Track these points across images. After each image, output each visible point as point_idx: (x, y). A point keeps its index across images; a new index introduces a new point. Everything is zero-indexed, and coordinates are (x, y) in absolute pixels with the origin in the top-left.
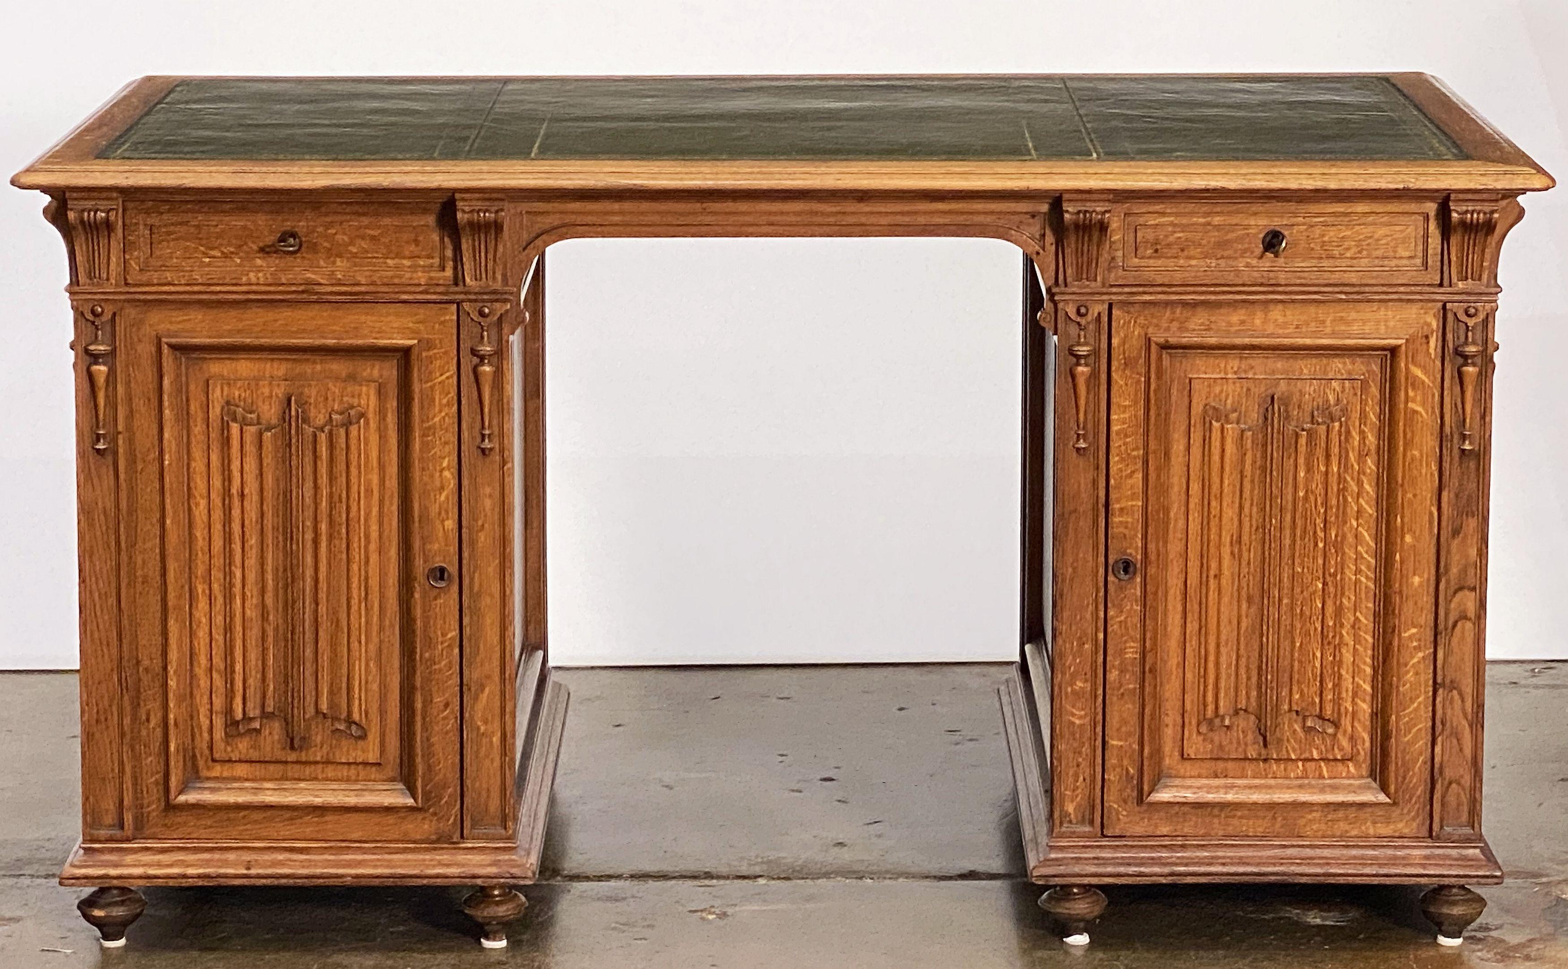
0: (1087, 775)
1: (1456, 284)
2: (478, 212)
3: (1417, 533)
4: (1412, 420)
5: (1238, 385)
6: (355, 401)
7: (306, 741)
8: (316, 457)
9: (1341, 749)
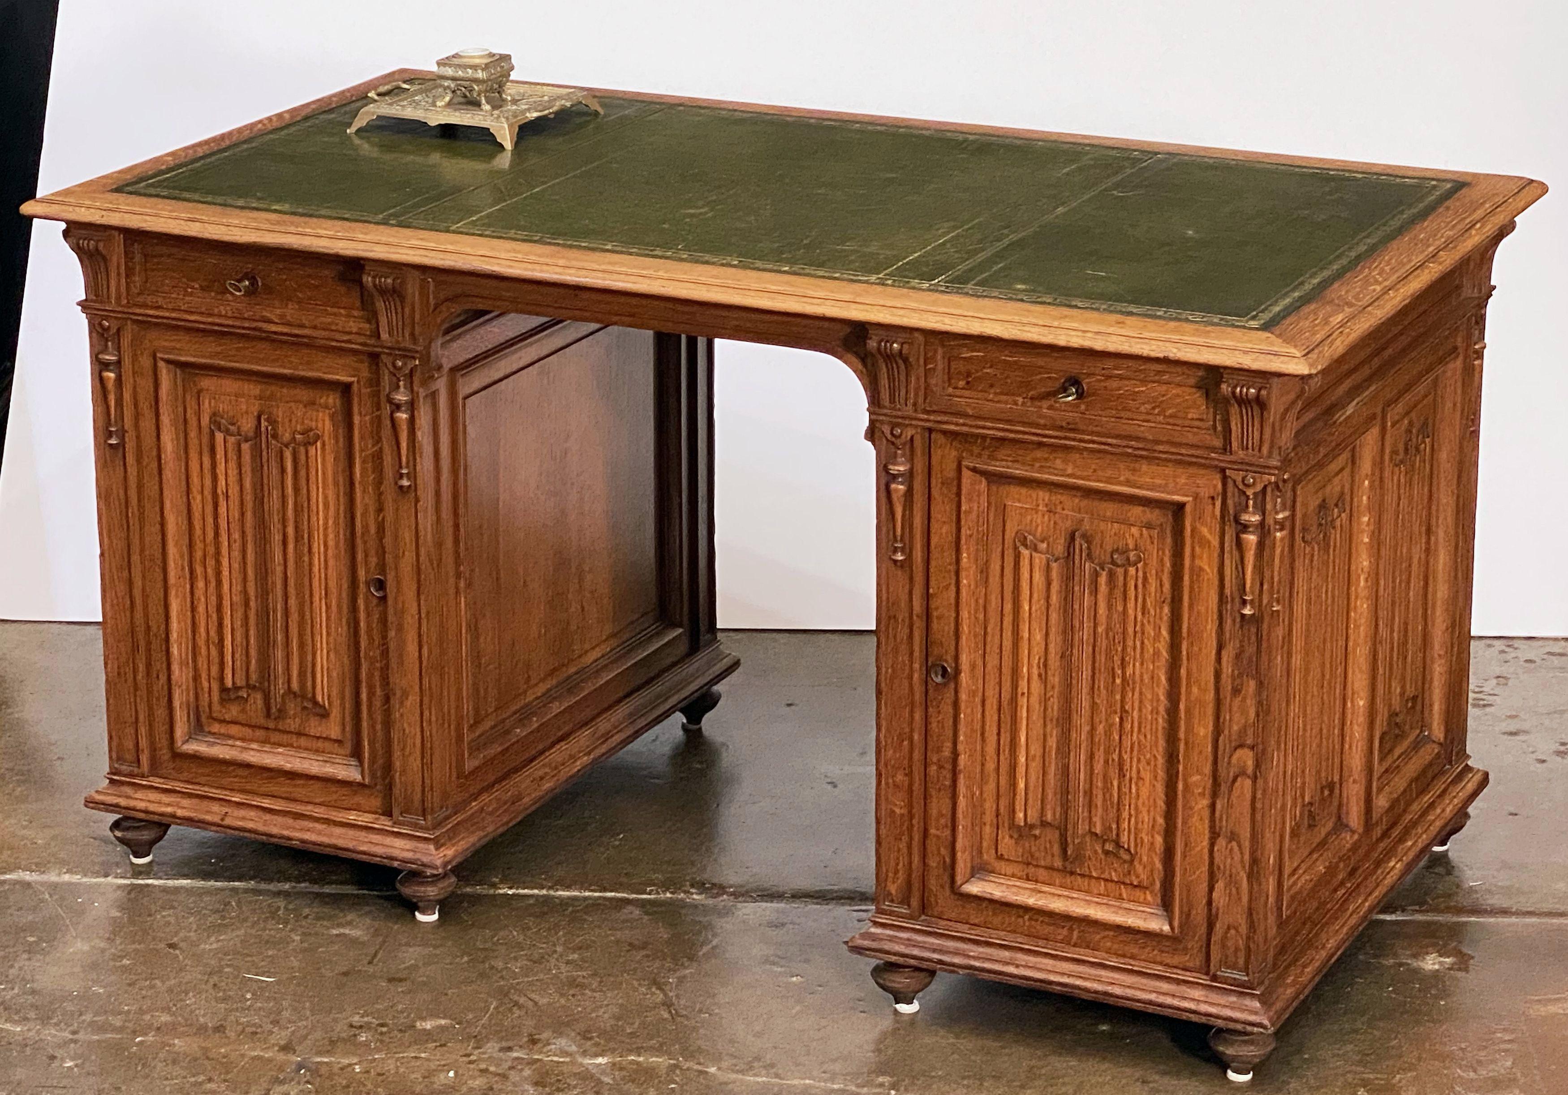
1: (1236, 453)
2: (380, 277)
3: (1203, 684)
4: (1198, 576)
5: (1046, 517)
6: (313, 424)
7: (282, 713)
8: (283, 471)
9: (1138, 877)
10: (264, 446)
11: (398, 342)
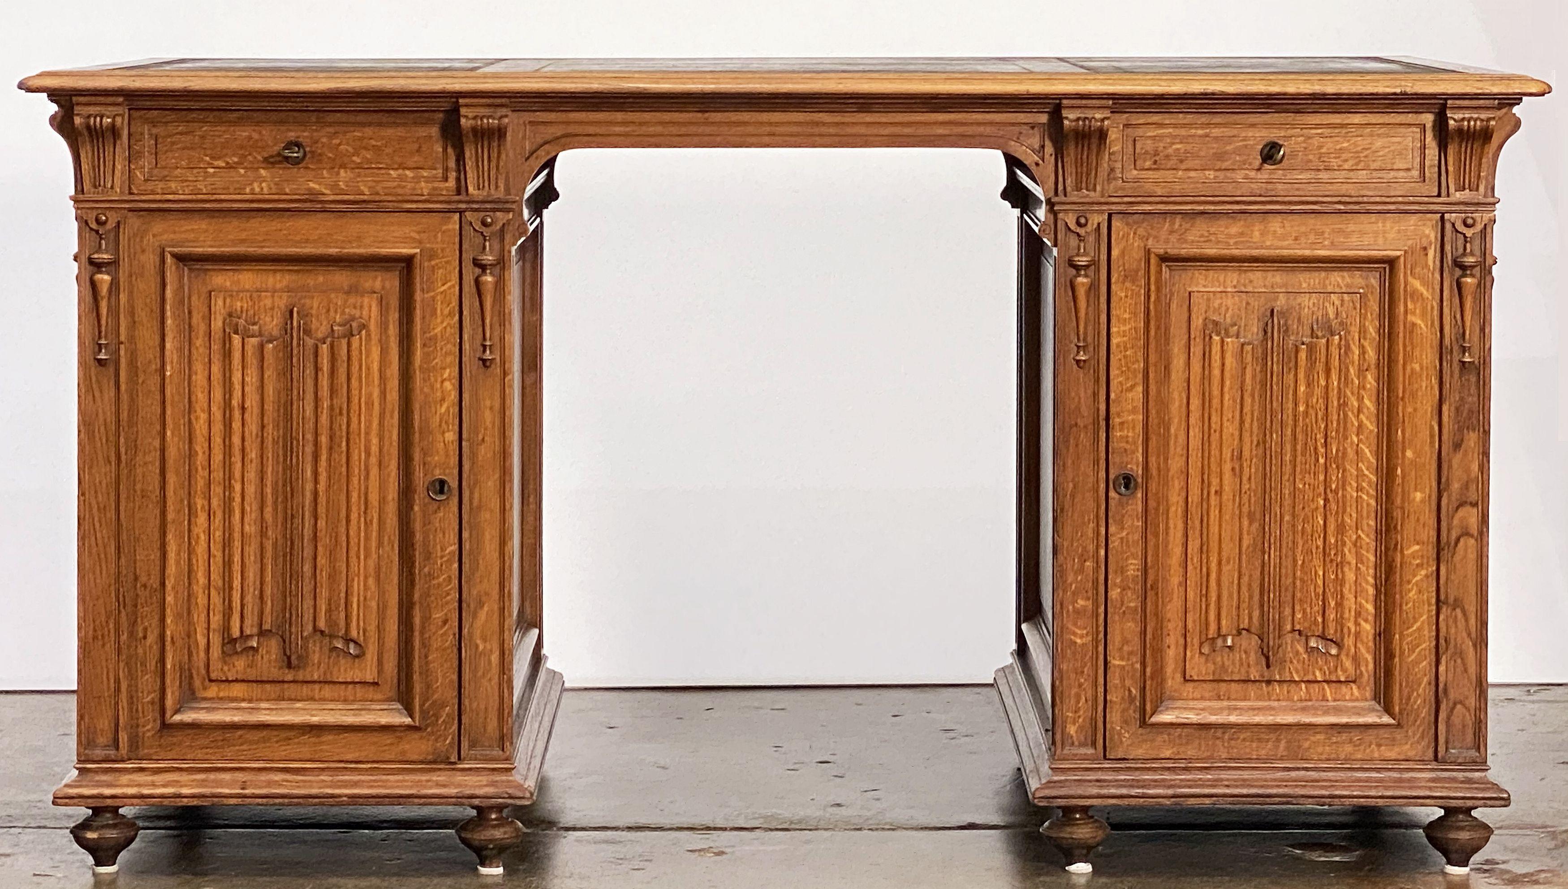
0: (1089, 695)
1: (1454, 194)
2: (482, 118)
3: (1418, 448)
4: (1411, 333)
5: (1237, 298)
6: (357, 313)
7: (303, 660)
8: (317, 369)
9: (1344, 670)
11: (491, 196)
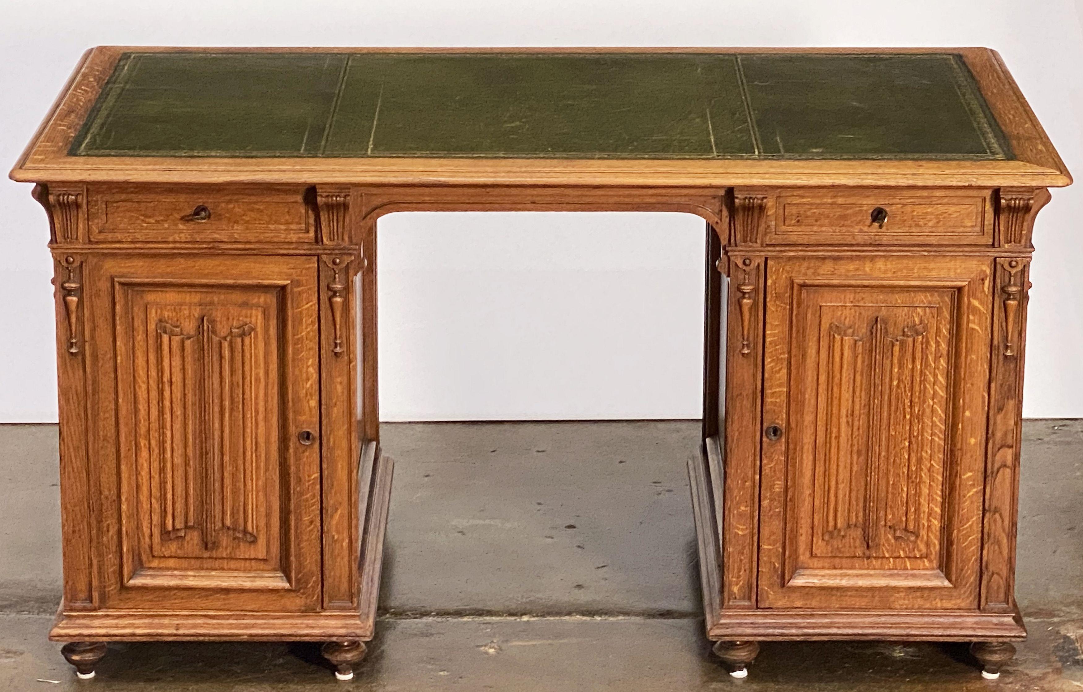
0: (747, 567)
1: (1004, 246)
2: (332, 197)
3: (974, 409)
4: (972, 334)
5: (853, 310)
6: (248, 320)
7: (216, 545)
8: (221, 357)
9: (920, 551)
10: (205, 340)
11: (339, 245)
